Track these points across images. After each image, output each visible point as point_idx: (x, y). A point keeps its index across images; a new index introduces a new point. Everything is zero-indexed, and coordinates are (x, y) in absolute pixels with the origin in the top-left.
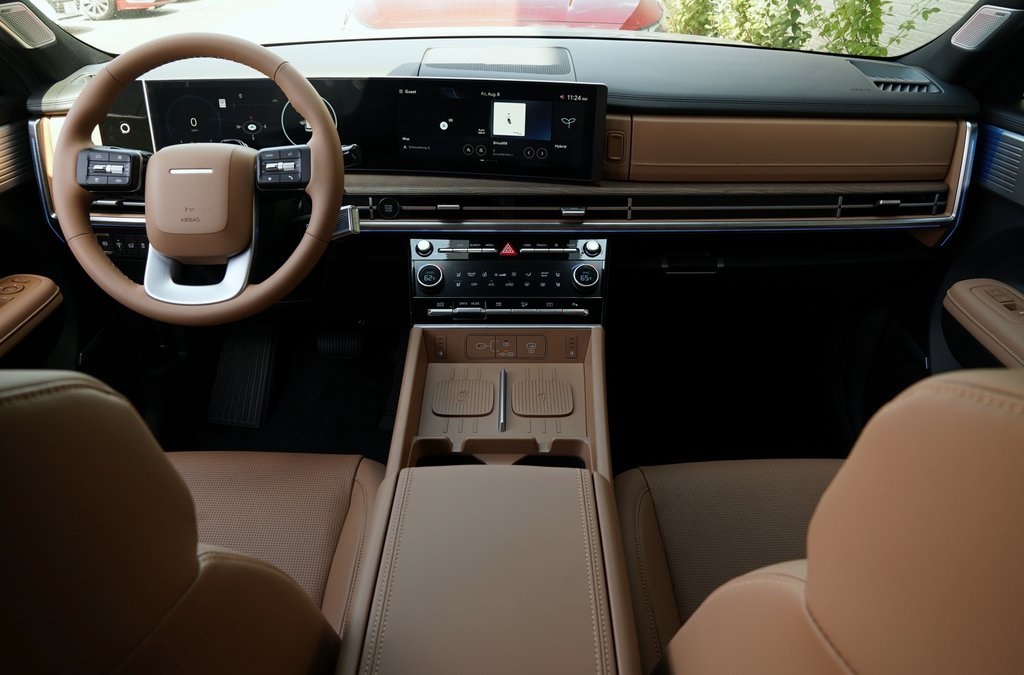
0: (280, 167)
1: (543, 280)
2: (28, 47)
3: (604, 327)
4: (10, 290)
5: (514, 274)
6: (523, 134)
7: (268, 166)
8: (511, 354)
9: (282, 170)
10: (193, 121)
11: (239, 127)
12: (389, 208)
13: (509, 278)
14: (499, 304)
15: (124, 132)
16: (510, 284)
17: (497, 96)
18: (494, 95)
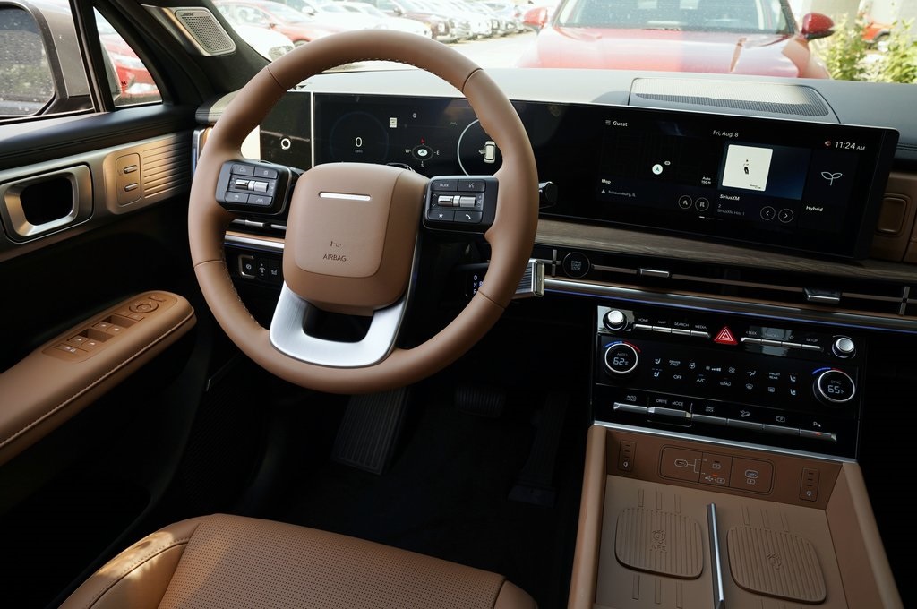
0: (456, 202)
1: (772, 383)
2: (206, 54)
3: (860, 463)
4: (144, 308)
5: (732, 370)
6: (763, 189)
7: (441, 198)
8: (721, 481)
9: (459, 206)
10: (359, 141)
11: (407, 151)
12: (577, 265)
13: (724, 375)
14: (710, 408)
15: (284, 147)
16: (726, 384)
17: (734, 137)
18: (731, 135)
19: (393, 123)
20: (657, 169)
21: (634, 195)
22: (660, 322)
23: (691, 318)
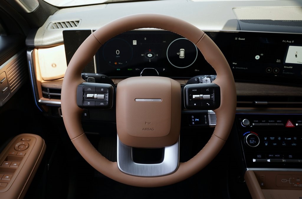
2: (29, 12)
4: (22, 147)
5: (295, 138)
8: (301, 185)
10: (118, 52)
11: (142, 55)
13: (293, 141)
14: (291, 156)
16: (294, 144)
17: (292, 43)
18: (290, 42)
19: (135, 43)
20: (257, 57)
21: (247, 68)
22: (263, 121)
23: (275, 118)
